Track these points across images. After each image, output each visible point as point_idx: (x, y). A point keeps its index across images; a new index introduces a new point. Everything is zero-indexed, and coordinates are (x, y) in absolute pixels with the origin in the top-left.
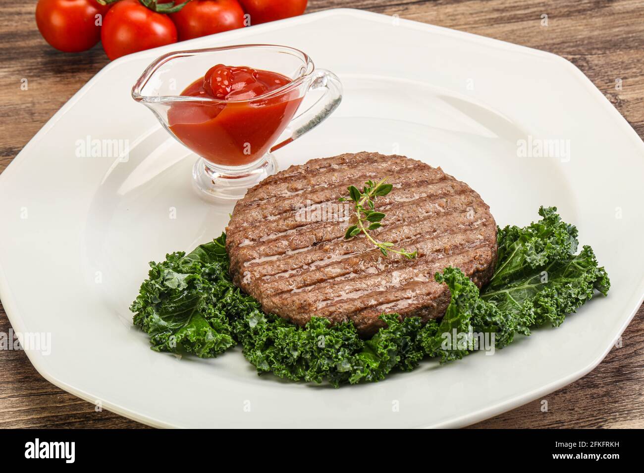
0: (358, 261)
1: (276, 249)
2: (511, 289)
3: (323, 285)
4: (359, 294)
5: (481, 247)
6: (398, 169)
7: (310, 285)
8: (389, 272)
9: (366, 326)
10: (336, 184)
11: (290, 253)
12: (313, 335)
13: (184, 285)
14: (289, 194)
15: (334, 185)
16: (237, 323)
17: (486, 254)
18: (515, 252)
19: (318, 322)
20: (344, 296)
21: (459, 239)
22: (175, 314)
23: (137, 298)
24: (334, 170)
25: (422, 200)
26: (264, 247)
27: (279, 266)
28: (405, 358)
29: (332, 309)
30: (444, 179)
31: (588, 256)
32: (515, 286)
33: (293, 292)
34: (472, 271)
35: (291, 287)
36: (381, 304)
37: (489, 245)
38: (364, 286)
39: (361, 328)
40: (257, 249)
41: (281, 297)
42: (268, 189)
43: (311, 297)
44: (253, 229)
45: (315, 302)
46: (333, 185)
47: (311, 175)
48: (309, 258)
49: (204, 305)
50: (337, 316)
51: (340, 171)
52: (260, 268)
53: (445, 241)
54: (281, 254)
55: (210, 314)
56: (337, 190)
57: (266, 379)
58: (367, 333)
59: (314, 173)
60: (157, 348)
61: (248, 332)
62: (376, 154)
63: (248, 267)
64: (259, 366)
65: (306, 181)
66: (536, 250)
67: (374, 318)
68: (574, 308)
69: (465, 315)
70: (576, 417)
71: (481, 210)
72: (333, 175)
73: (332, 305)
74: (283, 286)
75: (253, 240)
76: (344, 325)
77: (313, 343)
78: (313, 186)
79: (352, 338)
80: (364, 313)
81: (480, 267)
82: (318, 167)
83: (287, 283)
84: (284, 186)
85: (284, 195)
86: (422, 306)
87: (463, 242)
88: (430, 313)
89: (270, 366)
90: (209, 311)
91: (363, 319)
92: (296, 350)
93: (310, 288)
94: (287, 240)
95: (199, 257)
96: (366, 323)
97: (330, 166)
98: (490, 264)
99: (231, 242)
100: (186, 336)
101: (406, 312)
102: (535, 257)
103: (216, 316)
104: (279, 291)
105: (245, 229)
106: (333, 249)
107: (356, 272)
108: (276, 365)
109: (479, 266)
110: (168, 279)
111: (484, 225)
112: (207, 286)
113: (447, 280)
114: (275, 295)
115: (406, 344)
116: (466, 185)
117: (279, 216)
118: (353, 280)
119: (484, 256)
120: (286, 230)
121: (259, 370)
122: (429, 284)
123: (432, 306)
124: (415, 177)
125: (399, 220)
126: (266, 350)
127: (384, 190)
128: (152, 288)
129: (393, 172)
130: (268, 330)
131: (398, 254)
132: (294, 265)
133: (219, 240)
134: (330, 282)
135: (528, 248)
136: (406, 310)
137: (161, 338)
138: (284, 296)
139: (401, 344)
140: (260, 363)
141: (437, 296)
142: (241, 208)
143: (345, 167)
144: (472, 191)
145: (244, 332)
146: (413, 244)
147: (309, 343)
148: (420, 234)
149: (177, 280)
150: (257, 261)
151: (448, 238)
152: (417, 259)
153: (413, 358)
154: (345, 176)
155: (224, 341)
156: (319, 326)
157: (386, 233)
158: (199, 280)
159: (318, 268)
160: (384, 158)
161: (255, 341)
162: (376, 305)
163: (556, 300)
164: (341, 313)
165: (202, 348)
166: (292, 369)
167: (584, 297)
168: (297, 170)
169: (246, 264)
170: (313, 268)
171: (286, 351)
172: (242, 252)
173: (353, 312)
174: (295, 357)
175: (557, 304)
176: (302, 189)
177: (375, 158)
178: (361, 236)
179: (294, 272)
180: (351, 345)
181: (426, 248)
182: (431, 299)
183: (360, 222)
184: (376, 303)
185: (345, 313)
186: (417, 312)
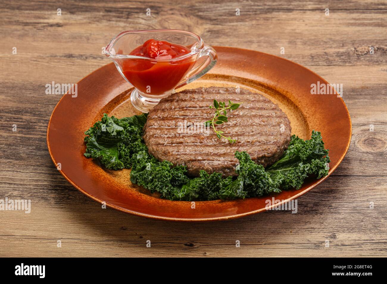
0: (204, 138)
1: (168, 124)
2: (282, 170)
3: (180, 145)
5: (272, 145)
7: (174, 144)
8: (217, 147)
12: (161, 169)
13: (115, 133)
14: (189, 99)
17: (273, 149)
20: (188, 152)
21: (263, 139)
24: (219, 93)
25: (255, 116)
26: (162, 122)
27: (164, 132)
29: (178, 157)
32: (284, 169)
33: (164, 145)
34: (261, 155)
35: (164, 142)
36: (204, 160)
37: (277, 145)
38: (201, 150)
39: (190, 171)
40: (159, 122)
41: (157, 146)
42: (181, 95)
43: (170, 149)
45: (172, 152)
49: (121, 144)
50: (180, 161)
52: (155, 130)
53: (255, 138)
54: (169, 126)
58: (193, 174)
61: (135, 160)
63: (150, 129)
65: (202, 95)
67: (198, 166)
72: (217, 96)
73: (179, 155)
74: (161, 141)
75: (159, 117)
76: (181, 167)
78: (204, 98)
80: (194, 163)
83: (164, 140)
86: (226, 167)
87: (264, 141)
88: (230, 172)
90: (122, 148)
91: (192, 166)
92: (151, 175)
94: (175, 121)
95: (132, 120)
96: (193, 168)
97: (219, 91)
98: (274, 155)
99: (149, 117)
104: (158, 143)
107: (201, 143)
109: (266, 154)
110: (109, 126)
111: (281, 135)
112: (126, 137)
114: (155, 145)
117: (178, 109)
118: (197, 146)
119: (271, 149)
124: (259, 105)
125: (237, 123)
127: (235, 107)
129: (250, 100)
130: (146, 162)
131: (226, 140)
133: (145, 114)
134: (184, 145)
136: (216, 167)
138: (159, 146)
146: (237, 136)
148: (244, 132)
149: (113, 129)
150: (156, 127)
151: (257, 137)
152: (236, 143)
155: (120, 165)
156: (166, 166)
158: (123, 133)
159: (183, 137)
161: (137, 166)
164: (182, 160)
169: (149, 127)
171: (147, 175)
172: (150, 121)
173: (188, 161)
179: (170, 136)
181: (243, 139)
182: (232, 165)
183: (213, 120)
184: (201, 159)
185: (184, 160)
186: (223, 169)
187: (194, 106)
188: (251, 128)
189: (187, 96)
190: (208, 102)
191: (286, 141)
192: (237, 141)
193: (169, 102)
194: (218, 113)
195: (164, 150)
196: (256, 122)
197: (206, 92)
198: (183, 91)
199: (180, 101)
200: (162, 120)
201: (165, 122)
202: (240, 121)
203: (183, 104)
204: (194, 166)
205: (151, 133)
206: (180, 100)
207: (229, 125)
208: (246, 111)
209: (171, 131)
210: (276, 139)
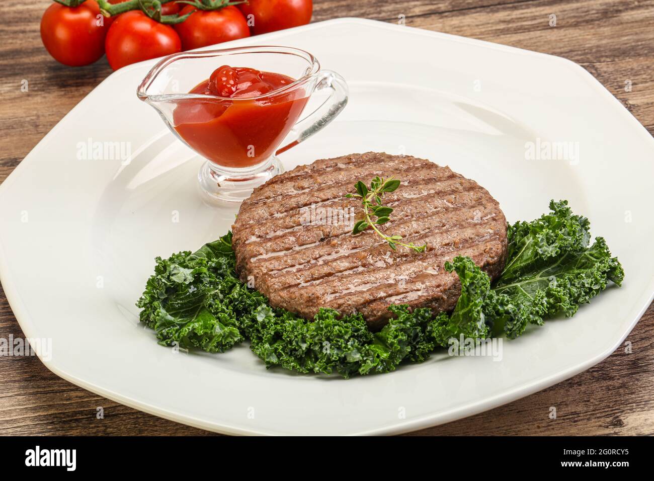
0: (366, 255)
1: (283, 245)
2: (523, 283)
3: (331, 278)
4: (368, 286)
5: (491, 241)
6: (405, 167)
7: (318, 279)
8: (397, 266)
9: (375, 318)
10: (343, 183)
11: (297, 248)
12: (321, 326)
13: (190, 279)
14: (296, 192)
15: (341, 183)
16: (244, 318)
17: (497, 247)
18: (526, 246)
19: (327, 313)
20: (353, 289)
21: (468, 233)
22: (182, 311)
23: (144, 293)
24: (340, 169)
25: (430, 196)
26: (271, 243)
27: (286, 261)
28: (416, 349)
29: (341, 301)
30: (453, 176)
31: (601, 247)
32: (527, 280)
33: (300, 286)
34: (482, 264)
35: (298, 281)
36: (390, 296)
37: (499, 239)
38: (373, 279)
39: (370, 321)
40: (264, 245)
41: (289, 291)
42: (274, 187)
43: (319, 290)
44: (260, 226)
45: (323, 295)
46: (339, 183)
47: (317, 174)
48: (316, 253)
49: (211, 301)
50: (346, 308)
51: (347, 169)
52: (267, 264)
53: (455, 235)
54: (288, 249)
55: (217, 309)
56: (344, 188)
57: (274, 372)
58: (377, 326)
59: (321, 172)
60: (164, 343)
61: (256, 325)
62: (383, 154)
63: (255, 263)
64: (267, 358)
65: (312, 180)
66: (548, 242)
67: (383, 310)
68: (587, 298)
69: (477, 302)
70: (592, 408)
71: (490, 206)
72: (340, 174)
73: (340, 298)
74: (291, 280)
75: (259, 237)
76: (353, 317)
77: (321, 334)
78: (320, 184)
79: (362, 329)
80: (373, 305)
81: (491, 261)
82: (324, 167)
83: (295, 277)
84: (290, 185)
85: (290, 193)
86: (432, 299)
87: (473, 236)
88: (440, 305)
89: (279, 358)
90: (216, 306)
91: (372, 312)
92: (304, 342)
93: (318, 282)
94: (294, 236)
95: (205, 255)
96: (375, 316)
97: (336, 165)
98: (501, 257)
99: (237, 240)
100: (194, 329)
101: (416, 304)
102: (546, 249)
103: (223, 311)
104: (287, 285)
105: (251, 226)
106: (341, 245)
107: (364, 266)
108: (285, 357)
109: (489, 259)
110: (175, 274)
111: (494, 219)
112: (213, 280)
113: (457, 269)
114: (283, 289)
115: (416, 335)
116: (475, 183)
117: (286, 213)
118: (362, 273)
119: (494, 249)
120: (293, 227)
121: (268, 363)
122: (439, 277)
123: (442, 298)
124: (422, 175)
125: (407, 216)
126: (274, 343)
127: (392, 186)
128: (158, 284)
129: (400, 170)
130: (276, 324)
131: (406, 248)
132: (302, 260)
133: (225, 238)
134: (338, 276)
135: (540, 240)
136: (416, 302)
137: (168, 333)
138: (292, 290)
139: (412, 335)
140: (269, 355)
141: (447, 288)
142: (246, 207)
143: (351, 166)
144: (482, 188)
145: (251, 326)
146: (421, 238)
147: (317, 335)
148: (429, 228)
149: (183, 275)
150: (264, 256)
151: (457, 233)
152: (426, 252)
153: (423, 349)
154: (352, 174)
155: (231, 334)
156: (327, 317)
157: (394, 229)
158: (205, 274)
159: (326, 263)
160: (390, 158)
161: (263, 335)
162: (386, 297)
163: (569, 289)
164: (350, 305)
165: (209, 342)
166: (301, 361)
167: (597, 287)
168: (303, 170)
169: (253, 260)
170: (321, 262)
171: (294, 343)
172: (248, 248)
173: (362, 304)
174: (304, 349)
175: (570, 294)
176: (308, 188)
177: (383, 158)
178: (369, 231)
179: (302, 267)
180: (361, 336)
181: (435, 242)
182: (441, 292)
183: (369, 218)
184: (385, 295)
185: (354, 306)
186: (427, 304)
187: (312, 201)
188: (438, 219)
189: (287, 187)
192: (426, 248)
194: (368, 204)
195: (305, 295)
196: (439, 206)
197: (315, 172)
201: (276, 244)
204: (379, 309)
205: (264, 270)
208: (410, 191)
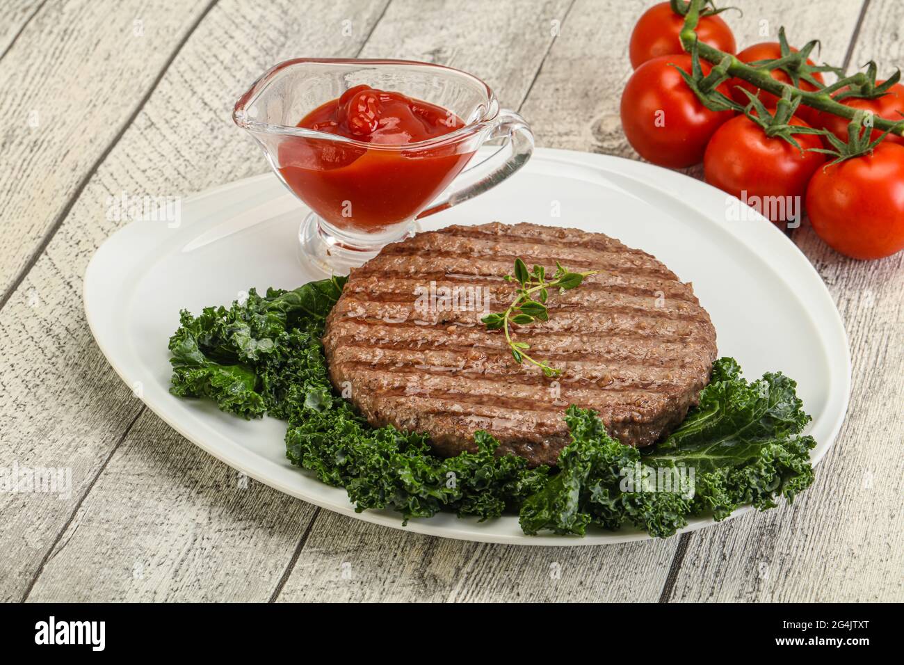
0: (477, 356)
21: (632, 372)
24: (540, 242)
25: (623, 311)
30: (682, 296)
33: (372, 366)
34: (621, 417)
35: (373, 359)
36: (469, 414)
41: (353, 368)
47: (504, 239)
48: (421, 334)
51: (546, 245)
53: (612, 370)
65: (494, 243)
72: (532, 248)
74: (364, 356)
78: (496, 252)
80: (440, 419)
81: (638, 418)
83: (371, 353)
84: (460, 240)
86: (524, 438)
87: (635, 378)
88: (535, 452)
97: (539, 235)
98: (657, 419)
104: (356, 360)
109: (636, 414)
114: (348, 363)
119: (650, 404)
123: (541, 444)
124: (641, 282)
127: (573, 282)
131: (532, 366)
133: (340, 280)
138: (358, 366)
160: (621, 249)
162: (461, 414)
164: (410, 408)
173: (426, 413)
177: (610, 246)
181: (579, 370)
182: (541, 433)
183: (509, 311)
184: (462, 410)
185: (415, 411)
186: (515, 443)
187: (467, 270)
188: (607, 342)
189: (454, 242)
190: (507, 264)
191: (696, 385)
192: (564, 373)
193: (404, 253)
194: (524, 295)
195: (367, 378)
196: (623, 327)
197: (505, 236)
198: (446, 228)
199: (434, 255)
200: (379, 301)
201: (383, 307)
202: (582, 322)
203: (440, 263)
204: (440, 428)
205: (343, 332)
206: (434, 251)
207: (552, 329)
208: (603, 297)
209: (397, 330)
210: (667, 377)
